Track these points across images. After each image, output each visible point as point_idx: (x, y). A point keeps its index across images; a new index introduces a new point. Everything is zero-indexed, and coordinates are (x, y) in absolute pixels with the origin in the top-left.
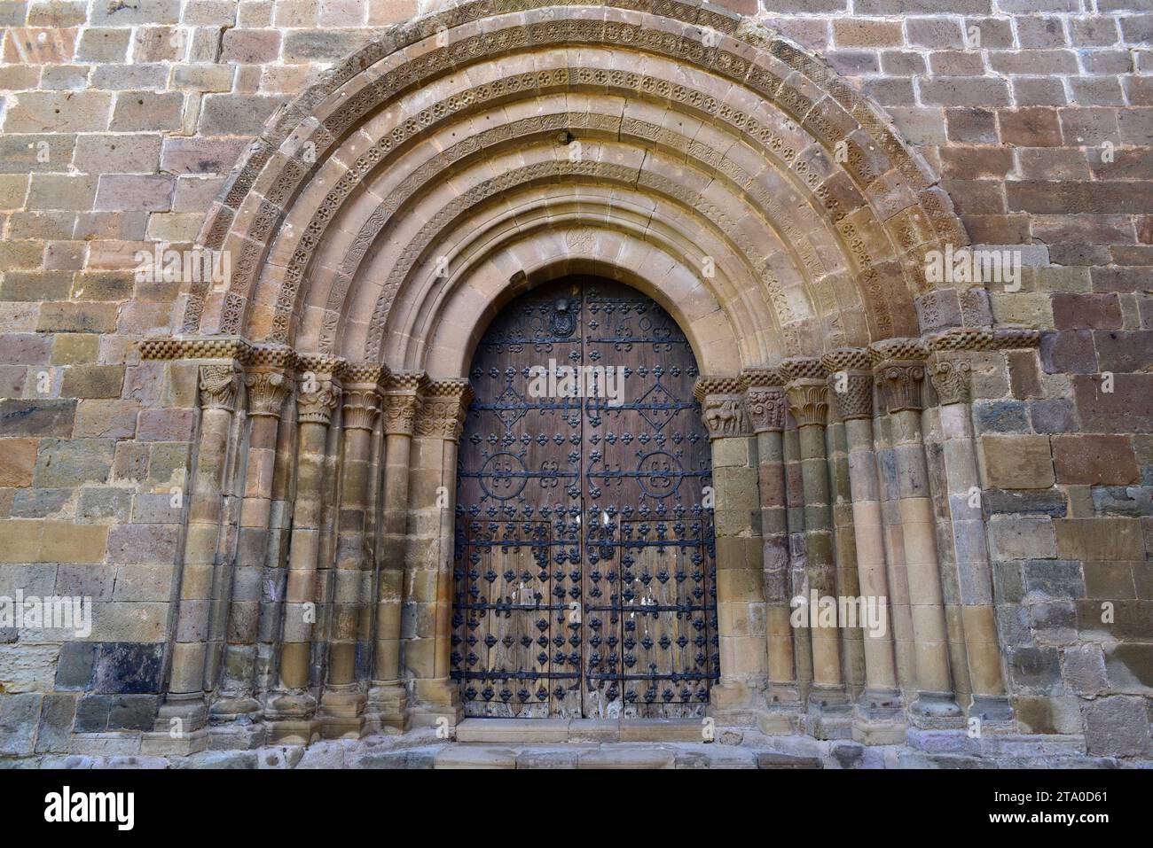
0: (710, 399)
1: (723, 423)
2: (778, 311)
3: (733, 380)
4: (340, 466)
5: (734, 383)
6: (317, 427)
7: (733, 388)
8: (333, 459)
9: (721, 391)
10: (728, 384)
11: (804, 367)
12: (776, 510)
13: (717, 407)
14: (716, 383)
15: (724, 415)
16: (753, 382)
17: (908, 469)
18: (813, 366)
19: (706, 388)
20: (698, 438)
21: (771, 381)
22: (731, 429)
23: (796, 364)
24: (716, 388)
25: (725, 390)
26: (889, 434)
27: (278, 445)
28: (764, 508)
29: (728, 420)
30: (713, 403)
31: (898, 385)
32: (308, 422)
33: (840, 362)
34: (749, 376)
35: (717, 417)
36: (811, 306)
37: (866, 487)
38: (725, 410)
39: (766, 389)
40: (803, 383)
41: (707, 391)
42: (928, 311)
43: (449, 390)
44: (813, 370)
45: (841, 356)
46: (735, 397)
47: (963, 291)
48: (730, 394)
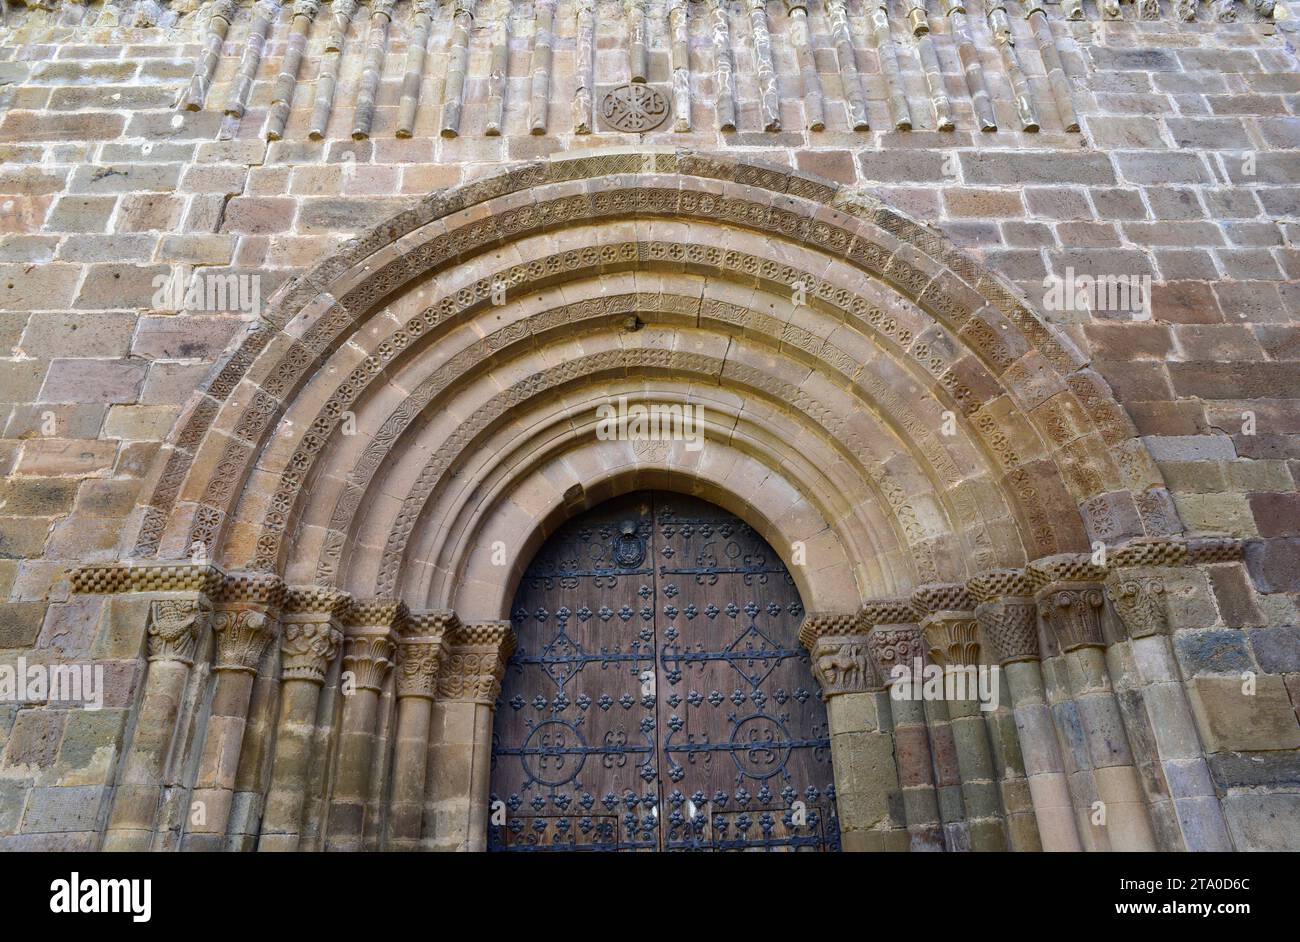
0: (824, 643)
1: (842, 673)
2: (904, 527)
3: (851, 617)
4: (335, 741)
5: (853, 621)
6: (307, 686)
7: (852, 627)
8: (326, 730)
9: (836, 632)
10: (846, 623)
11: (945, 596)
12: (923, 790)
13: (832, 653)
14: (830, 621)
15: (844, 663)
16: (880, 618)
17: (1100, 725)
18: (956, 595)
19: (818, 628)
20: (808, 696)
21: (902, 617)
22: (853, 682)
23: (933, 592)
24: (830, 628)
25: (842, 631)
26: (1066, 679)
27: (251, 712)
28: (905, 788)
29: (848, 670)
30: (828, 648)
31: (1072, 615)
32: (295, 680)
33: (992, 587)
34: (874, 610)
35: (834, 667)
36: (945, 519)
37: (1044, 755)
38: (843, 657)
39: (896, 627)
40: (945, 617)
41: (819, 632)
42: (1098, 518)
43: (485, 636)
44: (957, 600)
45: (993, 580)
46: (855, 639)
47: (1140, 493)
48: (849, 635)
